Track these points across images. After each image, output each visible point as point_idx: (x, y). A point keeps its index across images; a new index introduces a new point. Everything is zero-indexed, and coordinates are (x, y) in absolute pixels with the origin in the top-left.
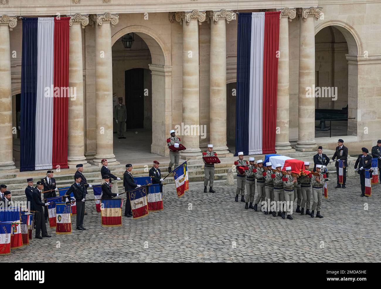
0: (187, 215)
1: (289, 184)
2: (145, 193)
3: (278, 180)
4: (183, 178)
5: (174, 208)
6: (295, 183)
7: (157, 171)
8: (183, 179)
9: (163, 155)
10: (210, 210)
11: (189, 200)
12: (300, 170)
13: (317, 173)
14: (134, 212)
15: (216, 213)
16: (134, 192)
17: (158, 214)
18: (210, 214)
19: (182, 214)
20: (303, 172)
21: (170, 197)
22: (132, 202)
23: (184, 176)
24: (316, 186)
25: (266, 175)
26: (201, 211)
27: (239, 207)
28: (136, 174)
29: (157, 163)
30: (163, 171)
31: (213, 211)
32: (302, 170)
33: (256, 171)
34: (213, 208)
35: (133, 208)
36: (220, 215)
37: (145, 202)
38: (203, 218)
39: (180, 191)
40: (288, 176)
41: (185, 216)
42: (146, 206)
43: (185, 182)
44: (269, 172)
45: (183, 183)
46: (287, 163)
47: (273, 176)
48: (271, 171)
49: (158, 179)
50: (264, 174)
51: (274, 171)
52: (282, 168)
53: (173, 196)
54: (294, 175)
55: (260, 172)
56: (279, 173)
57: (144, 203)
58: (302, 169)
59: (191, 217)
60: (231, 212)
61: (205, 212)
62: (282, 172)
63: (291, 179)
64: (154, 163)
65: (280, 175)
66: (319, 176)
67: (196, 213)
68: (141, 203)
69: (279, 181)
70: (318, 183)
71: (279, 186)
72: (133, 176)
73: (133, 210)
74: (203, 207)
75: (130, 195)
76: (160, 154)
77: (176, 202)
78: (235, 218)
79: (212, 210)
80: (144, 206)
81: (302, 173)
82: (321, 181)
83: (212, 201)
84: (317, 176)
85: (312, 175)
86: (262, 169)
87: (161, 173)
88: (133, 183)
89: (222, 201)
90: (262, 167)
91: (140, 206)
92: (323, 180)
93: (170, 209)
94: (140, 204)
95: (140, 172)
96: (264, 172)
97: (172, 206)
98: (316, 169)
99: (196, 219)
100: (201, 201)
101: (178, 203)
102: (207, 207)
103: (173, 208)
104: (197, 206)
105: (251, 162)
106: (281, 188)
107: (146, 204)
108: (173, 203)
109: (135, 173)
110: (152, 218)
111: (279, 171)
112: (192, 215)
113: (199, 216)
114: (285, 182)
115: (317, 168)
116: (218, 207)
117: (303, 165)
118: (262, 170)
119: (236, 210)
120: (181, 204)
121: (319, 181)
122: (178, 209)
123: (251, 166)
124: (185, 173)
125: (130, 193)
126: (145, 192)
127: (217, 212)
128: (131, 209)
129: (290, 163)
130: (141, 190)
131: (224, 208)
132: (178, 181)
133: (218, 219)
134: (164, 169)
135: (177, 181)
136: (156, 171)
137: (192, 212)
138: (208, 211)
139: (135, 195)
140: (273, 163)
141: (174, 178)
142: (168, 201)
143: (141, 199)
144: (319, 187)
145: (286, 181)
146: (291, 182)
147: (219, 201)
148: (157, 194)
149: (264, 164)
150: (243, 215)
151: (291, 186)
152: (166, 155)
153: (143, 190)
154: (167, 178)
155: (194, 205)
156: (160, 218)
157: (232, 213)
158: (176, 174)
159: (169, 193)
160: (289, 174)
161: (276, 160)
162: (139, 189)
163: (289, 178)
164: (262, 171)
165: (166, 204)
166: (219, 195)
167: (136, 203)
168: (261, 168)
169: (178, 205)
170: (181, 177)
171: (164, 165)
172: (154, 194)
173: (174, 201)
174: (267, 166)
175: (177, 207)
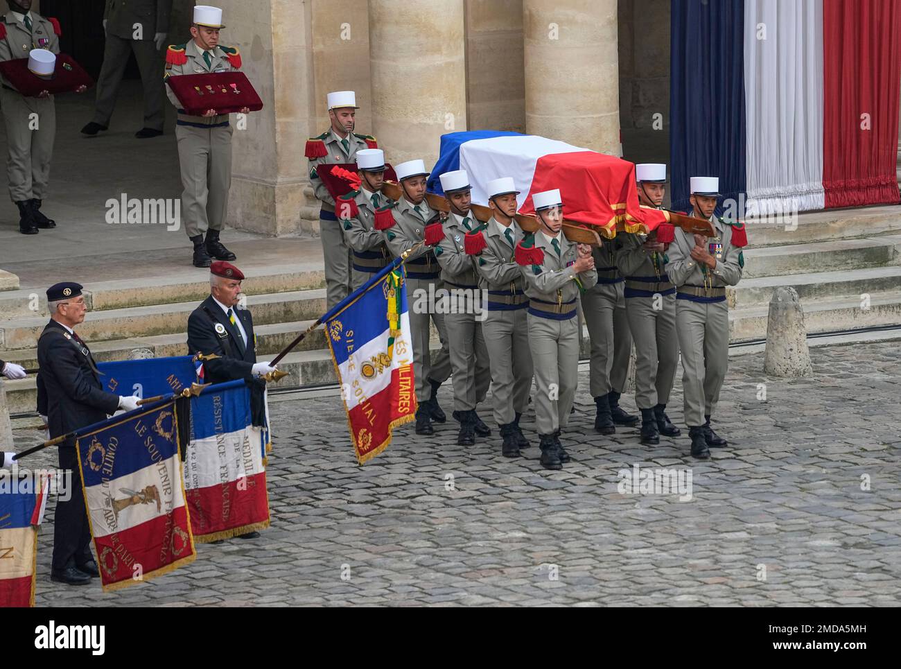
0: (408, 564)
1: (549, 276)
2: (173, 436)
3: (501, 262)
4: (382, 355)
5: (331, 523)
6: (582, 273)
7: (235, 319)
8: (385, 359)
9: (264, 228)
10: (535, 530)
11: (418, 478)
12: (614, 207)
13: (698, 218)
14: (106, 551)
15: (573, 546)
16: (104, 439)
17: (246, 563)
18: (539, 552)
19: (378, 560)
20: (628, 217)
21: (307, 464)
22: (95, 496)
23: (391, 341)
24: (698, 292)
25: (443, 236)
26: (486, 536)
27: (701, 509)
28: (114, 338)
29: (230, 272)
30: (267, 321)
31: (555, 535)
32: (620, 206)
33: (393, 222)
34: (555, 519)
35: (101, 528)
36: (595, 557)
37: (170, 489)
38: (496, 578)
39: (367, 426)
40: (544, 240)
41: (398, 571)
42: (176, 514)
43: (395, 373)
44: (460, 219)
45: (382, 381)
46: (547, 172)
47: (474, 244)
48: (470, 215)
49: (241, 363)
50: (433, 232)
51: (482, 216)
52: (521, 201)
53: (324, 458)
54: (579, 233)
55: (411, 222)
56: (503, 228)
57: (164, 498)
58: (623, 200)
59: (432, 575)
60: (658, 541)
61: (510, 541)
62: (519, 220)
63: (562, 253)
64: (214, 276)
65: (510, 239)
66: (710, 233)
67: (461, 549)
68: (151, 494)
69: (507, 267)
70: (704, 271)
71: (508, 293)
72: (95, 349)
73: (102, 542)
74: (500, 515)
75: (84, 456)
76: (247, 223)
77: (343, 490)
78: (681, 570)
79: (547, 528)
80: (163, 512)
81: (624, 222)
82: (718, 263)
83: (544, 480)
84: (702, 234)
85: (678, 231)
86: (424, 206)
87: (259, 330)
88: (95, 390)
89: (603, 481)
90: (426, 197)
91: (142, 514)
92: (729, 260)
93: (308, 534)
94: (144, 501)
95: (139, 329)
96: (431, 222)
97: (323, 515)
98: (692, 201)
99: (458, 582)
100: (486, 481)
101: (358, 494)
102: (518, 515)
103: (329, 528)
104: (464, 509)
105: (369, 176)
106: (517, 303)
107: (181, 502)
108: (328, 498)
109: (109, 334)
110: (210, 588)
111: (506, 218)
112: (436, 560)
113: (475, 568)
114: (530, 267)
115: (697, 195)
116: (584, 513)
117: (627, 181)
118: (426, 213)
119: (681, 530)
120: (371, 502)
121: (710, 261)
122: (354, 532)
123: (369, 194)
124: (393, 325)
125: (85, 445)
126: (167, 436)
127: (577, 538)
128: (90, 536)
129: (564, 170)
130: (150, 421)
131: (613, 516)
132: (356, 371)
133: (580, 582)
134: (273, 310)
135: (349, 370)
136: (225, 320)
137: (438, 545)
138: (521, 534)
139: (111, 455)
140: (476, 174)
141: (335, 353)
142: (297, 486)
143: (150, 476)
144: (709, 296)
145: (532, 262)
146: (560, 268)
147: (586, 482)
148: (231, 438)
149: (432, 183)
150: (723, 557)
151: (559, 290)
152: (279, 229)
153: (158, 423)
154: (289, 359)
155: (447, 505)
156: (254, 586)
157: (662, 548)
158: (345, 329)
159: (305, 440)
160: (551, 230)
161: (491, 157)
162: (136, 421)
163: (550, 249)
164: (426, 218)
165: (289, 504)
166: (583, 447)
167: (119, 496)
168: (417, 203)
169: (356, 508)
170: (374, 347)
171: (270, 286)
172: (212, 440)
173: (330, 486)
174: (444, 190)
175: (348, 520)
